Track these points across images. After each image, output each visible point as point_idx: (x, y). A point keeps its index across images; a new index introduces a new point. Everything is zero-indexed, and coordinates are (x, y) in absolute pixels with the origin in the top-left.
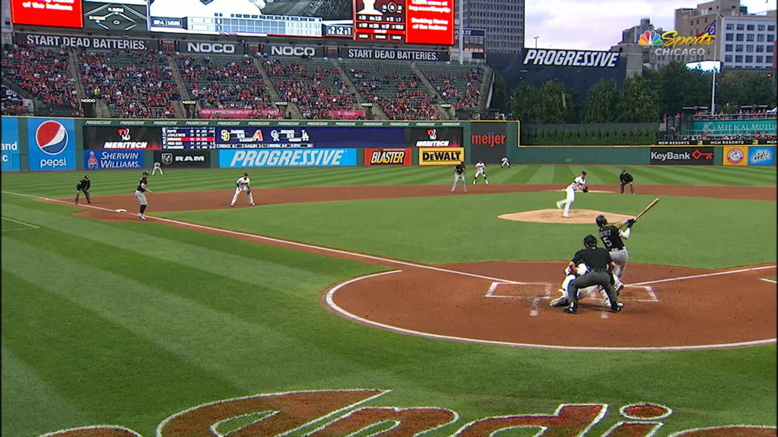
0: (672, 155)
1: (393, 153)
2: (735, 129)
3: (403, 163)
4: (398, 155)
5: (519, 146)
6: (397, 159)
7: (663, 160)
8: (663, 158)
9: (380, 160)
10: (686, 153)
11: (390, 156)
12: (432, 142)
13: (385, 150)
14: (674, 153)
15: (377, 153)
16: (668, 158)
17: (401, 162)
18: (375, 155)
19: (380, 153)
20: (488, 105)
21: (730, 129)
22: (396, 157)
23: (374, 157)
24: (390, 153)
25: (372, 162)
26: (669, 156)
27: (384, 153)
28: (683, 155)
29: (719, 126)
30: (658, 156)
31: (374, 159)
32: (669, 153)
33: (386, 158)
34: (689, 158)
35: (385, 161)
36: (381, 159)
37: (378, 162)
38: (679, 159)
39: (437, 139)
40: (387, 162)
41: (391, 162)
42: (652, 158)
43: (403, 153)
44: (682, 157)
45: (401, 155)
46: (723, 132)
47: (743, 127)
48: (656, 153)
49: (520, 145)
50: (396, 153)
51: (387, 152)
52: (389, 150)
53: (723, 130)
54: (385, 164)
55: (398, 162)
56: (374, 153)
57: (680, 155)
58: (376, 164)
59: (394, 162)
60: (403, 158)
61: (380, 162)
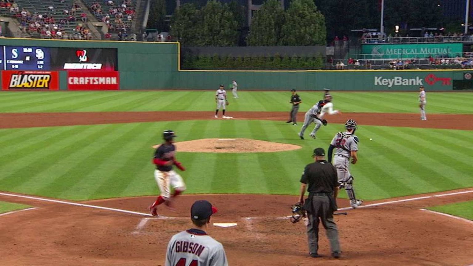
0: (400, 81)
1: (36, 76)
2: (404, 53)
3: (48, 88)
4: (42, 78)
5: (179, 70)
6: (41, 83)
7: (390, 86)
8: (389, 84)
9: (20, 84)
10: (418, 78)
11: (33, 80)
12: (83, 64)
13: (26, 72)
14: (403, 79)
15: (16, 76)
16: (396, 84)
17: (46, 86)
18: (15, 78)
19: (20, 76)
20: (145, 24)
21: (399, 53)
22: (40, 80)
23: (13, 80)
24: (33, 76)
25: (11, 86)
26: (396, 81)
27: (26, 76)
28: (414, 80)
29: (388, 50)
30: (383, 81)
31: (14, 83)
32: (396, 78)
33: (28, 81)
34: (421, 84)
35: (26, 85)
36: (22, 83)
37: (18, 86)
38: (409, 86)
39: (88, 62)
40: (30, 86)
41: (34, 86)
42: (376, 84)
43: (48, 76)
44: (412, 82)
45: (46, 78)
46: (392, 57)
47: (412, 51)
48: (380, 78)
49: (181, 69)
50: (40, 76)
51: (28, 75)
52: (31, 72)
53: (392, 54)
54: (27, 88)
55: (42, 86)
56: (14, 76)
57: (411, 80)
58: (16, 88)
59: (38, 86)
60: (49, 82)
61: (21, 86)
